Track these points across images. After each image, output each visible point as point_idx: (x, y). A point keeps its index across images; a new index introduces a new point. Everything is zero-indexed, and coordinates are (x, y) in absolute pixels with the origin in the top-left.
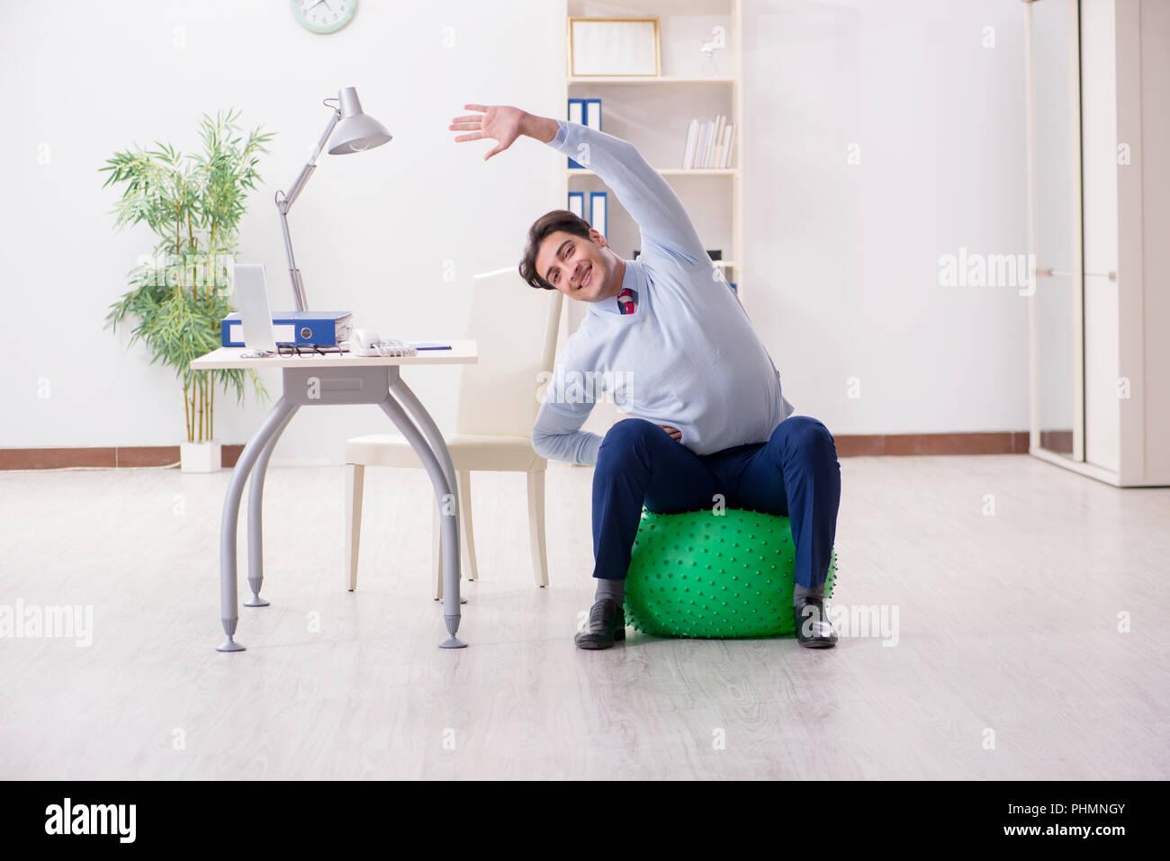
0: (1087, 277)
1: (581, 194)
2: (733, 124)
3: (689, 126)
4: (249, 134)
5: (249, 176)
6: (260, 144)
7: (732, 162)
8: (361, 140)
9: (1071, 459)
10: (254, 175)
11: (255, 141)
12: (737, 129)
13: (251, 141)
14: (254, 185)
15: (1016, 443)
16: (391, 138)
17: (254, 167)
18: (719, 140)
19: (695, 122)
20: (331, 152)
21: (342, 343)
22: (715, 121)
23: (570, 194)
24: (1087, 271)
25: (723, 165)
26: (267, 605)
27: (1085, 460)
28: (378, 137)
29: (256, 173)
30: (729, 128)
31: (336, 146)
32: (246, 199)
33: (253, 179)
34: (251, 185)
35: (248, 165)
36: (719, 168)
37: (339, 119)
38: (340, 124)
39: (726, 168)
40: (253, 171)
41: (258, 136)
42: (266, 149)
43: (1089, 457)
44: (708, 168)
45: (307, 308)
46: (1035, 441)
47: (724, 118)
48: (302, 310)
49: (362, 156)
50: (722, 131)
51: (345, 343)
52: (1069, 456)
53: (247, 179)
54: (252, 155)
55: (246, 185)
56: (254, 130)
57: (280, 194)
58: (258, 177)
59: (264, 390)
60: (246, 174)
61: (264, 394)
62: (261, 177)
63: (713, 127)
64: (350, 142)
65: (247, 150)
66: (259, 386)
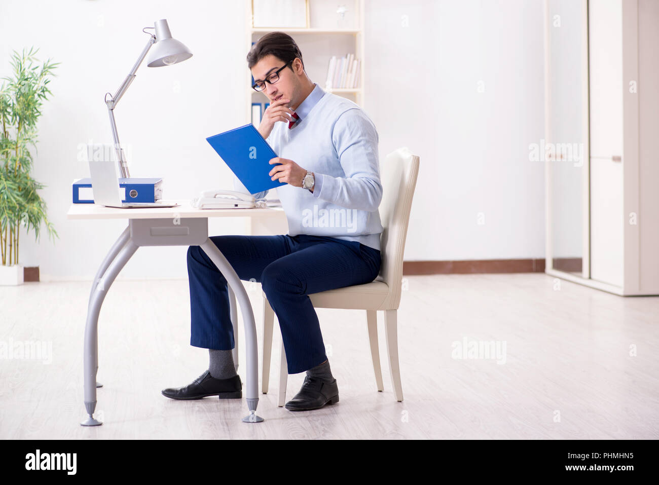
0: (592, 160)
1: (260, 104)
2: (358, 60)
3: (329, 61)
4: (43, 64)
5: (43, 91)
6: (50, 70)
7: (357, 85)
8: (171, 57)
9: (581, 277)
10: (47, 90)
11: (46, 69)
12: (360, 62)
13: (44, 68)
14: (46, 97)
15: (537, 266)
16: (191, 55)
17: (47, 86)
18: (349, 70)
19: (334, 58)
20: (150, 65)
21: (158, 201)
22: (346, 57)
23: (253, 104)
24: (592, 155)
25: (352, 86)
26: (101, 387)
27: (590, 278)
28: (183, 54)
29: (49, 89)
30: (356, 62)
31: (152, 61)
32: (41, 106)
33: (46, 94)
34: (45, 97)
35: (42, 84)
36: (349, 88)
37: (154, 42)
38: (154, 46)
39: (354, 88)
40: (46, 89)
41: (48, 65)
42: (55, 74)
43: (593, 276)
44: (342, 88)
45: (129, 175)
46: (549, 265)
47: (352, 56)
48: (126, 177)
49: (171, 68)
50: (351, 63)
51: (160, 200)
52: (579, 274)
53: (42, 93)
54: (45, 78)
55: (41, 97)
56: (46, 62)
57: (108, 95)
58: (49, 92)
59: (55, 232)
60: (41, 90)
61: (54, 233)
62: (51, 92)
63: (345, 61)
64: (162, 58)
65: (42, 74)
66: (51, 229)
